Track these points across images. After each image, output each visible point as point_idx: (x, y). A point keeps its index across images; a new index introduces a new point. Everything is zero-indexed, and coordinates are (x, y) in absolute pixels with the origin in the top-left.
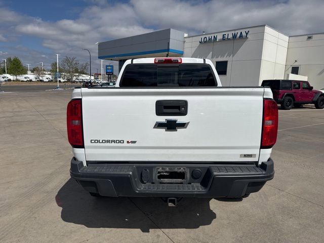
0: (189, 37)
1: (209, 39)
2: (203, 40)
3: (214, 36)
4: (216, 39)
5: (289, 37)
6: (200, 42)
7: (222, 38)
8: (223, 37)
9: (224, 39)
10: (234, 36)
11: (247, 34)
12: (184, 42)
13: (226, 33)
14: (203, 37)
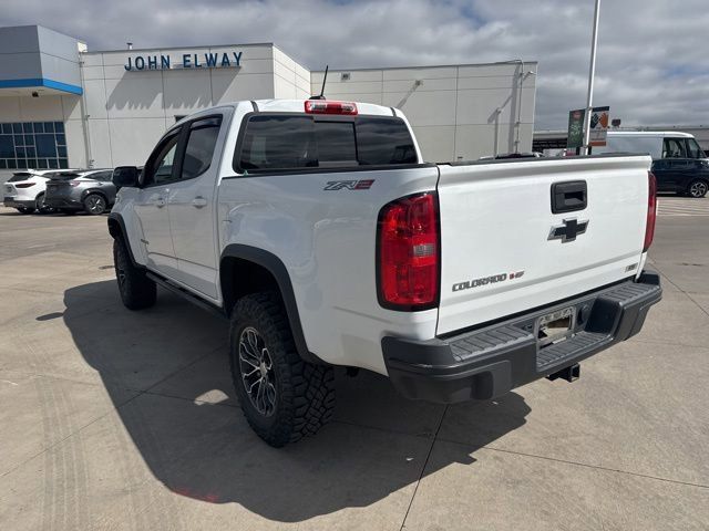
0: (89, 53)
1: (150, 63)
2: (133, 64)
3: (163, 57)
4: (168, 65)
5: (311, 72)
6: (128, 69)
7: (181, 61)
8: (185, 61)
9: (186, 65)
10: (211, 62)
11: (238, 59)
12: (81, 64)
13: (192, 53)
14: (134, 56)
